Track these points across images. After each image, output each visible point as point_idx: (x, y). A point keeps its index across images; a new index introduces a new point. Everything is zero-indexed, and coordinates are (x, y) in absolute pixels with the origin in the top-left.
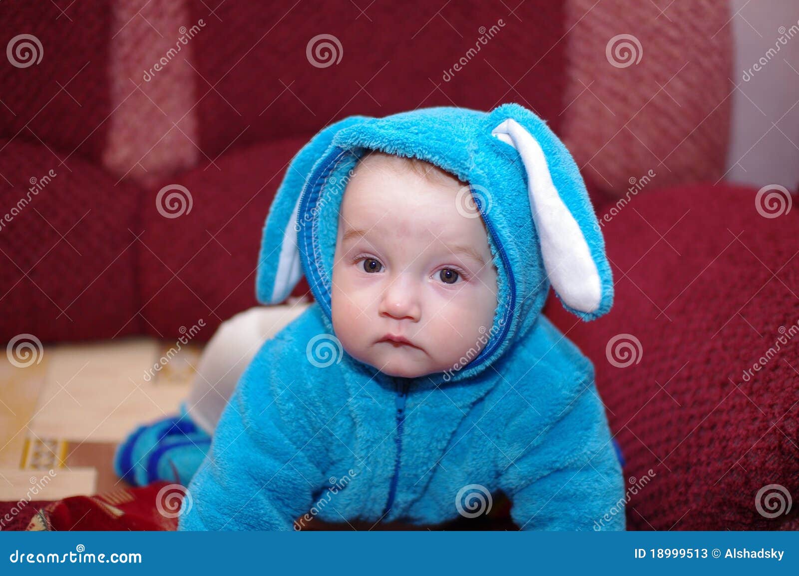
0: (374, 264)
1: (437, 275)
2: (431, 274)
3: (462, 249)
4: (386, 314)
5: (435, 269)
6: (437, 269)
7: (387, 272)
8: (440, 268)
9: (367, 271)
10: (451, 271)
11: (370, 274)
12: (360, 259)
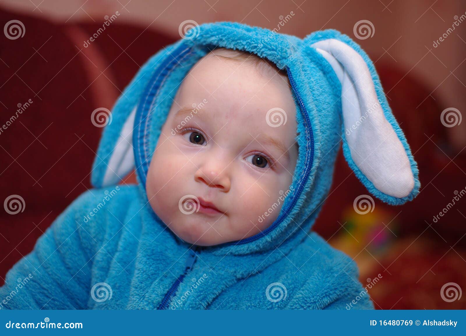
0: (197, 137)
1: (250, 159)
2: (245, 156)
3: (273, 142)
4: (201, 179)
5: (250, 152)
6: (251, 153)
7: (209, 146)
8: (254, 152)
9: (191, 141)
10: (262, 157)
11: (194, 145)
12: (188, 131)
